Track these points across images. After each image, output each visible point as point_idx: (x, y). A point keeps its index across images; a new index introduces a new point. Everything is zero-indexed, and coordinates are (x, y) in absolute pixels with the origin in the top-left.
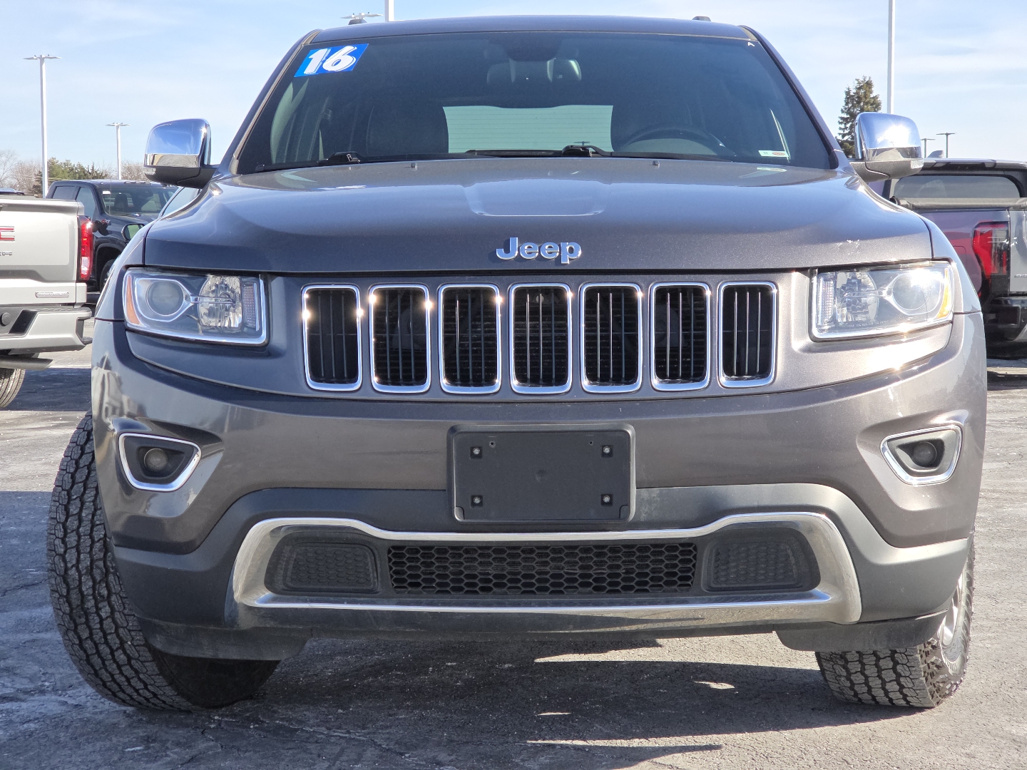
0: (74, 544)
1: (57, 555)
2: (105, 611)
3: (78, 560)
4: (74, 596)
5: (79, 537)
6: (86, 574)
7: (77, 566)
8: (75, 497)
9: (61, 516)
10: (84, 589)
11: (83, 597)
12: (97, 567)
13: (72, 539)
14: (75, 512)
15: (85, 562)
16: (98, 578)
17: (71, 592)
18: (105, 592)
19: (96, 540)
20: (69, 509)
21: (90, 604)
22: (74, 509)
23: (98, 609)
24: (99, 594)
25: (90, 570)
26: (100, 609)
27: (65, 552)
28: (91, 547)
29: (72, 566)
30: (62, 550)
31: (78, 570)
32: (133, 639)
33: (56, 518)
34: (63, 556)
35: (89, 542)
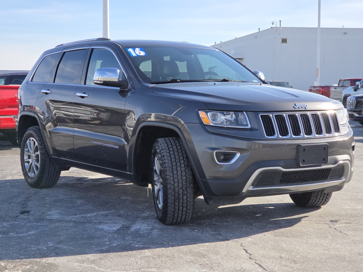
0: (177, 181)
1: (171, 184)
2: (185, 197)
3: (178, 185)
4: (176, 195)
5: (178, 180)
6: (180, 189)
7: (178, 187)
8: (174, 169)
9: (171, 175)
10: (180, 193)
11: (179, 195)
12: (184, 187)
13: (176, 180)
14: (176, 173)
15: (181, 185)
16: (184, 189)
17: (176, 194)
18: (186, 193)
19: (183, 180)
20: (173, 173)
21: (181, 196)
22: (175, 172)
23: (183, 197)
24: (184, 193)
25: (182, 188)
26: (184, 197)
27: (174, 184)
28: (182, 182)
29: (177, 187)
30: (173, 183)
31: (178, 188)
32: (190, 204)
33: (170, 175)
34: (174, 185)
35: (181, 181)
